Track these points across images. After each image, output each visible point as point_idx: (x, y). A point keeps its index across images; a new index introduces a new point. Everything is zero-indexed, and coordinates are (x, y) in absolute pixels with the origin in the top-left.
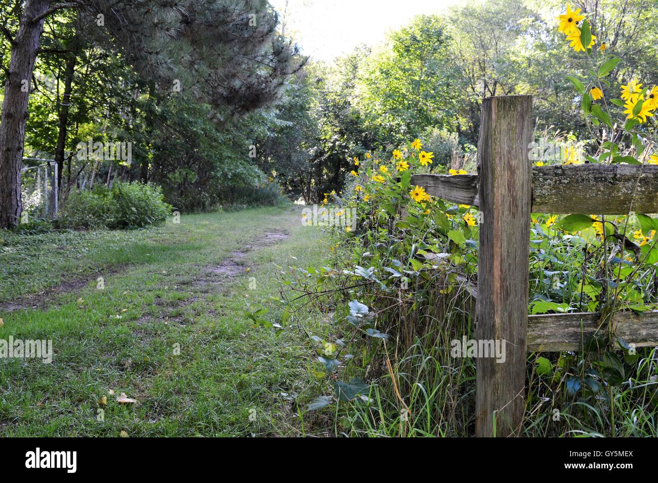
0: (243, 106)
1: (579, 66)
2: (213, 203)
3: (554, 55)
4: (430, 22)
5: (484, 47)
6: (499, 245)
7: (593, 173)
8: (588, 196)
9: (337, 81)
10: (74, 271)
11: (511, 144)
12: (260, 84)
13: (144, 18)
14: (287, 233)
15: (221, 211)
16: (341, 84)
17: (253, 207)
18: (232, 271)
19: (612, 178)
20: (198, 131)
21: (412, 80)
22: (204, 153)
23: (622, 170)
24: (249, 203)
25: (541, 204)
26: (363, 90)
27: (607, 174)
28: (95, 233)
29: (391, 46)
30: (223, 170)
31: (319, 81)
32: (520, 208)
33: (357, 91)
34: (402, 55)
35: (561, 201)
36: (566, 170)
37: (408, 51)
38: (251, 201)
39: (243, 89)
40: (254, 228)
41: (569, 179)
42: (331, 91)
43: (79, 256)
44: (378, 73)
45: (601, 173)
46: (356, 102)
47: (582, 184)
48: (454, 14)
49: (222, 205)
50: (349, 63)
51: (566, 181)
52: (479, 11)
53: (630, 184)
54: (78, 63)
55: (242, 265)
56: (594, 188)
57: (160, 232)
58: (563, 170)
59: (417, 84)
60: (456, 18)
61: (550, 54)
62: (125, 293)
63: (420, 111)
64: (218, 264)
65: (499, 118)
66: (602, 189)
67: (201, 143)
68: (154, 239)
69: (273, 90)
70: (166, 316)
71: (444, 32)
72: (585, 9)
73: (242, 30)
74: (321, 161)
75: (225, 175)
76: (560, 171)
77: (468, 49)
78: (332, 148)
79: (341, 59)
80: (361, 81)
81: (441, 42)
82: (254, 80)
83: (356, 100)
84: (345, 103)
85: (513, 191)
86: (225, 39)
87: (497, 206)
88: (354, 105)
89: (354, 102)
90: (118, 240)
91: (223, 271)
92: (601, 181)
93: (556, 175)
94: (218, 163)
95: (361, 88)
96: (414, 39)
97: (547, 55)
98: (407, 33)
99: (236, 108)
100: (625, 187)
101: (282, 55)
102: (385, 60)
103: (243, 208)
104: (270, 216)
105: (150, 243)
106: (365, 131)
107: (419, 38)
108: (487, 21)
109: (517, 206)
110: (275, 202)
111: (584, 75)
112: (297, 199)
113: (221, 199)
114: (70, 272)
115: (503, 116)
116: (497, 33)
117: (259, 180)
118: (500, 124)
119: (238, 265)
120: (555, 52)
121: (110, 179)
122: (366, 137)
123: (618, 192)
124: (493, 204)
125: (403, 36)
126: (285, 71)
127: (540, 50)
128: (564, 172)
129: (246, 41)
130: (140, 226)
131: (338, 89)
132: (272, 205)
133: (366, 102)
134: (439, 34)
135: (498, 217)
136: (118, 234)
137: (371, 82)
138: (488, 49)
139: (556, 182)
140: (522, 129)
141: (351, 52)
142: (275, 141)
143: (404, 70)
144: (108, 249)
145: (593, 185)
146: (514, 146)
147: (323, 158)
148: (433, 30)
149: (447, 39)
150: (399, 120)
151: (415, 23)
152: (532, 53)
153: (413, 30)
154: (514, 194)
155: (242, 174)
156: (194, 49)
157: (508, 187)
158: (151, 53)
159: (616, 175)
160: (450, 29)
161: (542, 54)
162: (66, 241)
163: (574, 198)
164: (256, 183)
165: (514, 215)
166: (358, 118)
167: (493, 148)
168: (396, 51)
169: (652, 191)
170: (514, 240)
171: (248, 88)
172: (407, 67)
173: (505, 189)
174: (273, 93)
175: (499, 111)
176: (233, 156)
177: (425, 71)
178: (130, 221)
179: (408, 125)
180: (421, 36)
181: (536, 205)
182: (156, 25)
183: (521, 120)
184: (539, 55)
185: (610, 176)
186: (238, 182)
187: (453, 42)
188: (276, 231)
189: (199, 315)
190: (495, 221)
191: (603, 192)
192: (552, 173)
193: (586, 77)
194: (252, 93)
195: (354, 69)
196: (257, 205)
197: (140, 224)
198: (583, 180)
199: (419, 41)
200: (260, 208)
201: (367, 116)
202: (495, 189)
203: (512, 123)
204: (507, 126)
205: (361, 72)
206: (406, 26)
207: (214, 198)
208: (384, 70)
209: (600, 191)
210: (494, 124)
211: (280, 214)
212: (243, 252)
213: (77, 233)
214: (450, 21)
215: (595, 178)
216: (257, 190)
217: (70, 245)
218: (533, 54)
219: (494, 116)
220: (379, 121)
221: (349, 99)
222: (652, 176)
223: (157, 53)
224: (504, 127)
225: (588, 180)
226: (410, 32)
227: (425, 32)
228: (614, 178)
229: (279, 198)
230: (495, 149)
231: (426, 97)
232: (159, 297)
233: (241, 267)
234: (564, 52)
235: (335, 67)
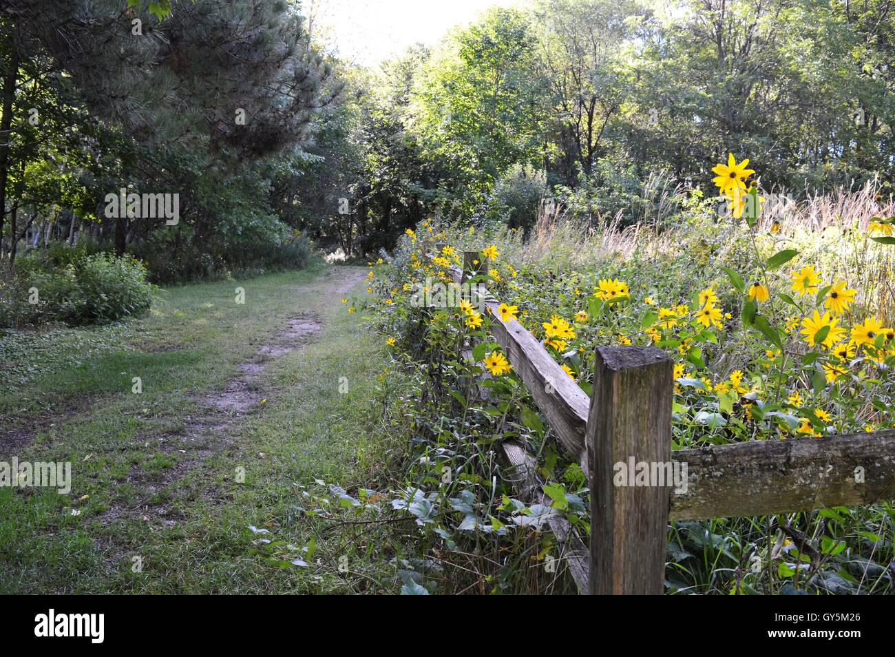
0: (254, 149)
1: (701, 81)
2: (217, 267)
3: (670, 66)
4: (507, 18)
5: (579, 51)
6: (621, 582)
7: (757, 458)
8: (749, 493)
9: (385, 94)
10: (16, 410)
11: (640, 437)
12: (277, 119)
13: (104, 48)
14: (319, 319)
15: (230, 279)
16: (390, 98)
17: (273, 272)
18: (242, 401)
19: (784, 464)
20: (195, 172)
21: (485, 96)
22: (203, 200)
23: (798, 450)
24: (268, 266)
25: (681, 509)
26: (420, 108)
27: (778, 459)
28: (47, 336)
29: (456, 51)
30: (230, 222)
31: (360, 94)
32: (651, 526)
33: (411, 109)
34: (470, 63)
35: (711, 502)
36: (719, 455)
37: (481, 57)
38: (270, 264)
39: (254, 126)
40: (274, 313)
41: (722, 470)
42: (378, 107)
43: (24, 380)
44: (439, 86)
45: (768, 458)
46: (411, 123)
47: (742, 476)
48: (540, 7)
49: (231, 270)
50: (401, 71)
51: (718, 474)
52: (572, 5)
53: (808, 470)
54: (20, 77)
55: (256, 389)
56: (758, 481)
57: (142, 327)
58: (714, 455)
59: (492, 102)
60: (542, 12)
61: (665, 65)
62: (87, 457)
63: (497, 137)
64: (221, 390)
65: (623, 401)
66: (770, 482)
67: (199, 187)
68: (133, 340)
69: (296, 128)
70: (145, 504)
71: (527, 34)
72: (710, 5)
73: (249, 50)
74: (364, 201)
75: (233, 229)
76: (709, 458)
77: (559, 54)
78: (380, 185)
79: (390, 65)
80: (418, 97)
81: (524, 46)
82: (268, 114)
83: (411, 121)
84: (396, 124)
85: (643, 504)
86: (226, 63)
87: (619, 530)
88: (408, 128)
89: (408, 125)
90: (81, 347)
91: (229, 402)
92: (769, 469)
93: (705, 464)
94: (224, 214)
95: (417, 106)
96: (488, 42)
97: (661, 66)
98: (478, 33)
99: (244, 152)
100: (802, 475)
101: (306, 81)
102: (449, 69)
103: (260, 274)
104: (297, 287)
105: (128, 349)
106: (423, 163)
107: (494, 40)
108: (584, 16)
109: (647, 523)
110: (303, 263)
111: (707, 93)
112: (334, 251)
113: (229, 262)
114: (9, 413)
115: (629, 397)
116: (596, 32)
117: (281, 234)
118: (625, 409)
119: (250, 389)
120: (670, 61)
121: (74, 232)
122: (425, 171)
123: (792, 484)
124: (613, 526)
125: (471, 36)
126: (312, 102)
127: (653, 60)
128: (715, 459)
129: (256, 67)
130: (114, 318)
131: (386, 104)
132: (300, 268)
133: (424, 125)
134: (521, 35)
135: (620, 543)
136: (81, 336)
137: (431, 99)
138: (585, 54)
139: (703, 475)
140: (657, 411)
141: (404, 56)
142: (300, 180)
143: (475, 83)
144: (66, 366)
145: (757, 477)
146: (645, 439)
147: (368, 197)
148: (512, 30)
149: (530, 41)
150: (468, 150)
151: (488, 19)
152: (641, 62)
153: (485, 29)
154: (644, 507)
155: (257, 227)
156: (182, 80)
157: (635, 498)
158: (114, 98)
159: (789, 459)
160: (535, 28)
161: (654, 65)
162: (6, 352)
163: (729, 498)
164: (277, 239)
165: (643, 536)
166: (414, 145)
167: (614, 447)
168: (463, 57)
169: (839, 477)
170: (642, 570)
171: (262, 124)
172: (479, 78)
173: (631, 502)
174: (295, 131)
175: (623, 391)
176: (244, 203)
177: (502, 84)
178: (99, 313)
179: (480, 157)
180: (497, 37)
181: (674, 510)
182: (122, 59)
183: (655, 398)
184: (650, 64)
185: (781, 461)
186: (251, 238)
187: (539, 45)
188: (303, 316)
189: (193, 500)
190: (616, 550)
191: (771, 485)
192: (698, 461)
193: (710, 95)
194: (266, 132)
195: (407, 79)
196: (279, 269)
197: (114, 314)
198: (743, 470)
199: (493, 45)
200: (284, 272)
201: (425, 144)
202: (616, 506)
203: (643, 406)
204: (635, 411)
205: (418, 84)
206: (476, 23)
207: (219, 261)
208: (448, 82)
209: (767, 484)
210: (615, 411)
211: (310, 281)
212: (257, 363)
213: (22, 335)
214: (534, 16)
215: (760, 465)
216: (278, 250)
217: (12, 360)
218: (643, 64)
219: (615, 399)
220: (441, 151)
221: (402, 119)
222: (840, 455)
223: (124, 98)
224: (631, 413)
225: (751, 469)
226: (482, 32)
227: (502, 32)
228: (788, 463)
229: (310, 256)
230: (616, 449)
231: (504, 119)
232: (136, 464)
233: (254, 395)
234: (682, 62)
235: (383, 76)
